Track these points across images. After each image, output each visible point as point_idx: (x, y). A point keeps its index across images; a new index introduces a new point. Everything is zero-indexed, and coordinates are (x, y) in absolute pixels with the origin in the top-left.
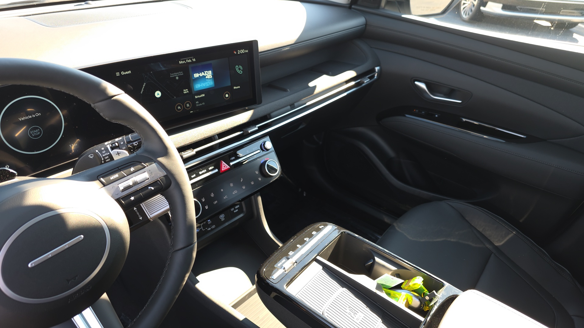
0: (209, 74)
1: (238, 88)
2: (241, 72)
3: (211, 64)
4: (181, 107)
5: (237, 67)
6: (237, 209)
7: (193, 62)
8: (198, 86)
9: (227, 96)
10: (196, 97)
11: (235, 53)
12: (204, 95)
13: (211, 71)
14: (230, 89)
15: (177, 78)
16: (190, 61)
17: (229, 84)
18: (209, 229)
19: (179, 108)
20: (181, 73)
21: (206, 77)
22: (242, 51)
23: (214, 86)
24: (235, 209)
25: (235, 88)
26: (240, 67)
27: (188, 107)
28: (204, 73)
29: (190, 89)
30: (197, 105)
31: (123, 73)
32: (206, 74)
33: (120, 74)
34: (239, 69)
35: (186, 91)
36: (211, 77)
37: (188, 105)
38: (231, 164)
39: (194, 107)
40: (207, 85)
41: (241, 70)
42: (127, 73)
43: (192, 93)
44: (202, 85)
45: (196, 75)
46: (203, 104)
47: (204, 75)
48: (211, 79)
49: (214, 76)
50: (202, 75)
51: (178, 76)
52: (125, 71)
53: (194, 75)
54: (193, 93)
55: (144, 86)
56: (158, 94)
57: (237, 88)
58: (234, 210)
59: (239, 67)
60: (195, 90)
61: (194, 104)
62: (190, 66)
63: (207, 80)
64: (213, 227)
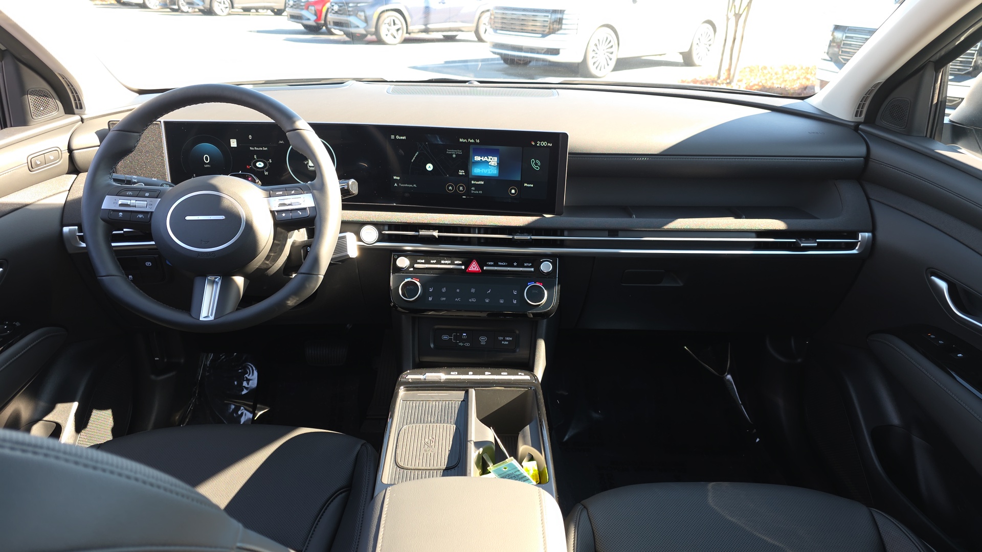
0: (494, 161)
1: (531, 187)
2: (537, 168)
3: (498, 150)
4: (453, 188)
5: (533, 161)
6: (507, 341)
7: (475, 143)
8: (477, 171)
9: (513, 191)
10: (473, 182)
11: (533, 143)
12: (483, 183)
13: (496, 158)
14: (519, 185)
15: (454, 156)
16: (472, 141)
17: (519, 178)
18: (461, 344)
19: (450, 188)
20: (460, 152)
21: (490, 164)
22: (544, 144)
23: (497, 175)
24: (504, 340)
25: (525, 185)
26: (538, 161)
27: (461, 191)
28: (488, 158)
29: (467, 172)
30: (472, 192)
31: (398, 137)
32: (489, 160)
33: (395, 137)
34: (536, 164)
35: (461, 172)
36: (496, 164)
37: (461, 188)
38: (485, 268)
39: (468, 192)
40: (489, 173)
41: (539, 166)
42: (402, 138)
43: (468, 178)
44: (482, 171)
45: (477, 158)
46: (481, 192)
47: (487, 159)
48: (495, 166)
49: (500, 165)
50: (485, 159)
51: (455, 154)
52: (400, 136)
53: (475, 157)
54: (470, 177)
55: (416, 154)
56: (430, 167)
57: (529, 185)
58: (502, 340)
59: (535, 161)
60: (473, 174)
61: (469, 190)
62: (472, 147)
63: (490, 166)
64: (467, 344)
